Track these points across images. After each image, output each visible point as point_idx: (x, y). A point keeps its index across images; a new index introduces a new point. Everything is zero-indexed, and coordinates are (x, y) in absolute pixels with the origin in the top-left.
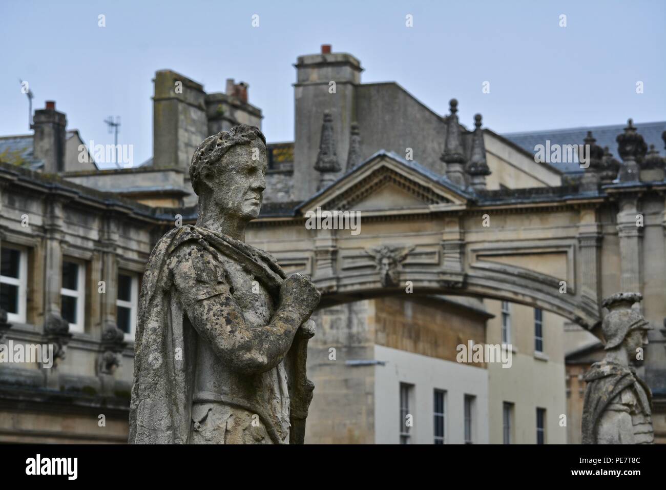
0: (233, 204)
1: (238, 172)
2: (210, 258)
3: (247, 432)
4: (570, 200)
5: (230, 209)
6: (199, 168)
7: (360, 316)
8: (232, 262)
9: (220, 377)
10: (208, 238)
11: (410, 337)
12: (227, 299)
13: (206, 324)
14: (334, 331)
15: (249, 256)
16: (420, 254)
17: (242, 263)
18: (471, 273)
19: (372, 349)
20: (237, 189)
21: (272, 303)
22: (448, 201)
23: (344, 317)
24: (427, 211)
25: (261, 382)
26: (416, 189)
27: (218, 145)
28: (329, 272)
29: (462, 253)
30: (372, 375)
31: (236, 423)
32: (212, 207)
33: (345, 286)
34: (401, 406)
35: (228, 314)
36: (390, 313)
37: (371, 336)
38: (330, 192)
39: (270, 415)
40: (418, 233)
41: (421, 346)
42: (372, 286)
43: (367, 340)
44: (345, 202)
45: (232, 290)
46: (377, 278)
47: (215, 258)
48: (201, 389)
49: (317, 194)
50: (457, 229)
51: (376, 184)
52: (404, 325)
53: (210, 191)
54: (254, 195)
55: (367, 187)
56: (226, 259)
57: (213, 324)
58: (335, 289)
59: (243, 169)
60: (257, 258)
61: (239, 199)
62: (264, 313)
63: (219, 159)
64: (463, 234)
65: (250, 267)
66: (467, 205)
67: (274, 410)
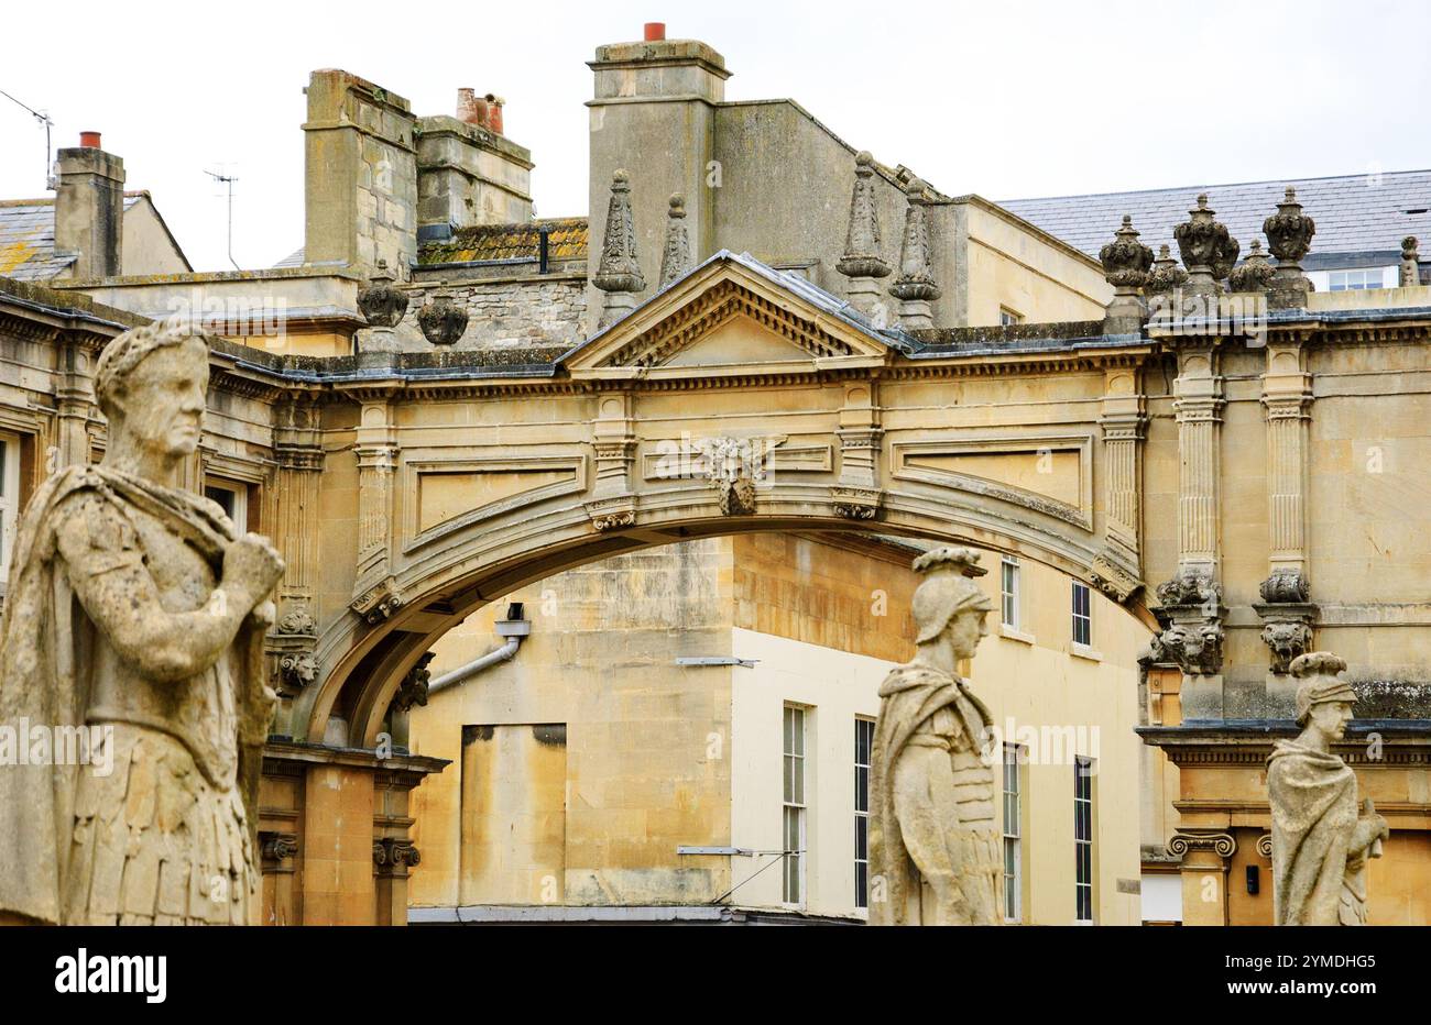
0: (156, 432)
1: (162, 386)
2: (112, 513)
3: (162, 764)
4: (1088, 349)
5: (150, 440)
6: (104, 380)
7: (703, 569)
8: (148, 518)
9: (126, 684)
10: (111, 484)
11: (807, 612)
12: (136, 572)
13: (102, 609)
14: (654, 599)
15: (176, 509)
16: (797, 452)
17: (163, 519)
18: (893, 489)
19: (729, 634)
20: (161, 411)
21: (213, 577)
22: (850, 350)
23: (672, 571)
24: (810, 369)
25: (187, 692)
26: (790, 325)
27: (134, 347)
28: (619, 486)
29: (877, 451)
30: (728, 687)
31: (146, 751)
32: (125, 436)
33: (651, 512)
34: (787, 747)
35: (136, 594)
36: (764, 564)
37: (726, 609)
38: (623, 329)
39: (200, 740)
40: (791, 413)
41: (829, 628)
42: (702, 513)
43: (718, 617)
44: (652, 350)
45: (145, 560)
46: (711, 498)
47: (121, 512)
48: (98, 703)
49: (599, 333)
50: (866, 403)
51: (713, 315)
52: (794, 588)
53: (121, 415)
54: (187, 420)
55: (696, 320)
56: (140, 513)
57: (113, 609)
58: (631, 518)
59: (170, 383)
60: (189, 512)
61: (163, 427)
62: (198, 592)
63: (134, 366)
64: (878, 412)
65: (176, 525)
66: (886, 358)
67: (208, 732)
